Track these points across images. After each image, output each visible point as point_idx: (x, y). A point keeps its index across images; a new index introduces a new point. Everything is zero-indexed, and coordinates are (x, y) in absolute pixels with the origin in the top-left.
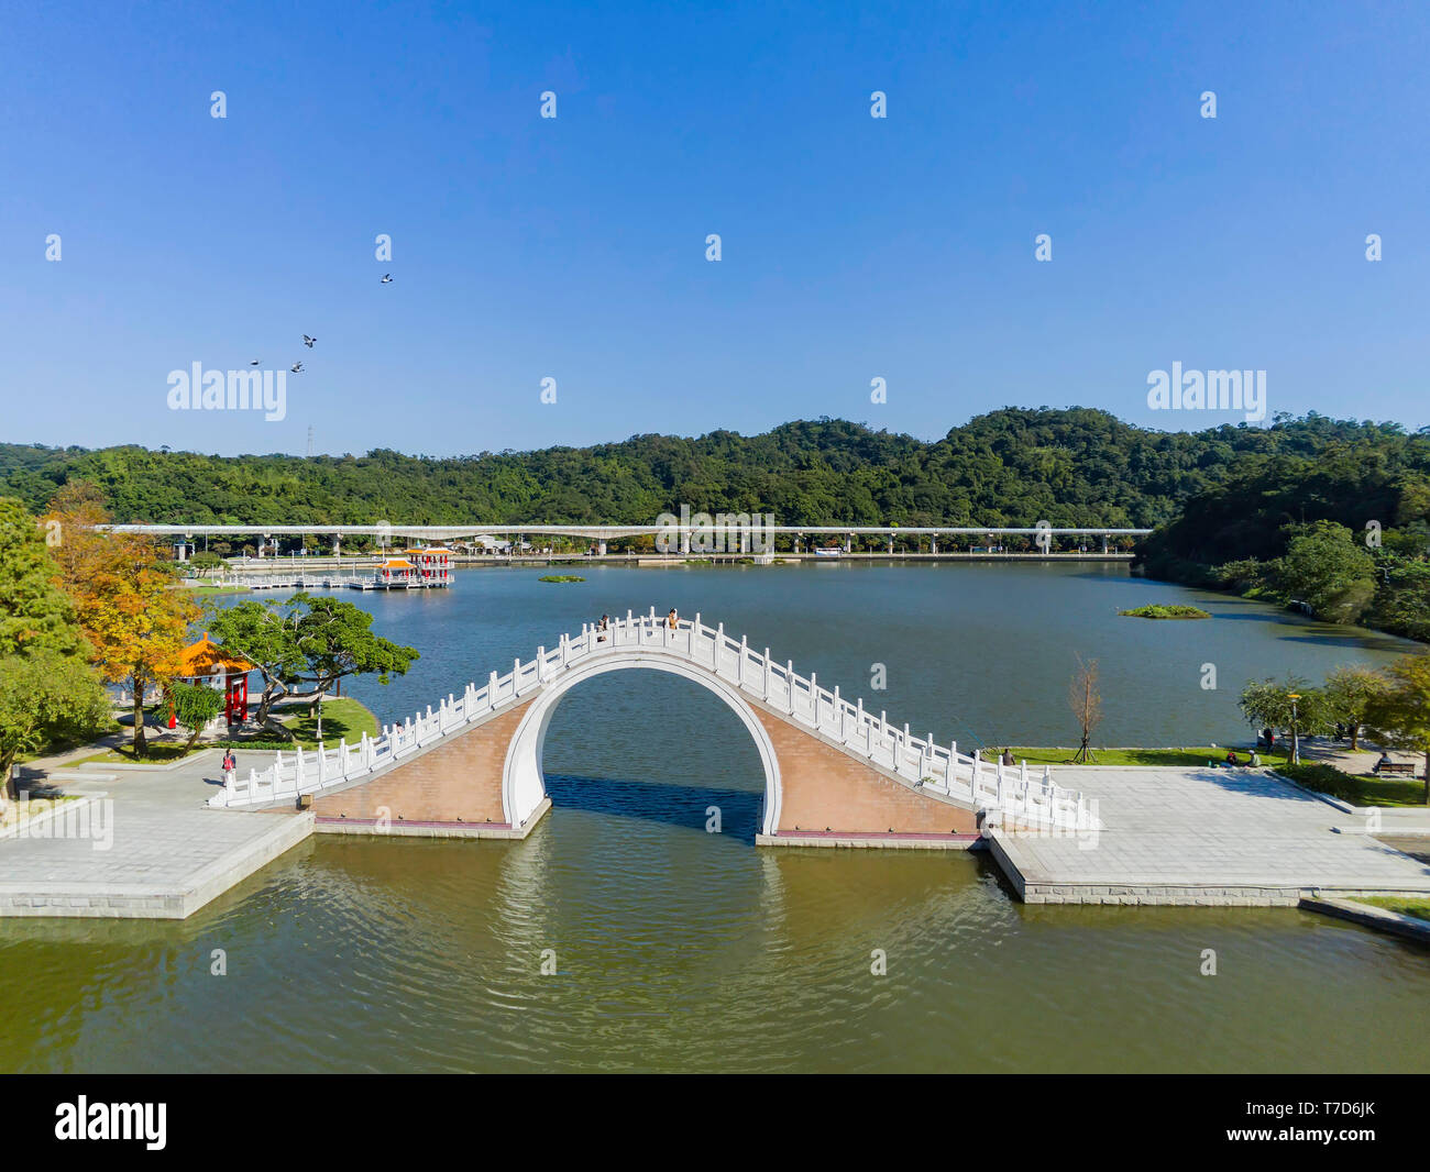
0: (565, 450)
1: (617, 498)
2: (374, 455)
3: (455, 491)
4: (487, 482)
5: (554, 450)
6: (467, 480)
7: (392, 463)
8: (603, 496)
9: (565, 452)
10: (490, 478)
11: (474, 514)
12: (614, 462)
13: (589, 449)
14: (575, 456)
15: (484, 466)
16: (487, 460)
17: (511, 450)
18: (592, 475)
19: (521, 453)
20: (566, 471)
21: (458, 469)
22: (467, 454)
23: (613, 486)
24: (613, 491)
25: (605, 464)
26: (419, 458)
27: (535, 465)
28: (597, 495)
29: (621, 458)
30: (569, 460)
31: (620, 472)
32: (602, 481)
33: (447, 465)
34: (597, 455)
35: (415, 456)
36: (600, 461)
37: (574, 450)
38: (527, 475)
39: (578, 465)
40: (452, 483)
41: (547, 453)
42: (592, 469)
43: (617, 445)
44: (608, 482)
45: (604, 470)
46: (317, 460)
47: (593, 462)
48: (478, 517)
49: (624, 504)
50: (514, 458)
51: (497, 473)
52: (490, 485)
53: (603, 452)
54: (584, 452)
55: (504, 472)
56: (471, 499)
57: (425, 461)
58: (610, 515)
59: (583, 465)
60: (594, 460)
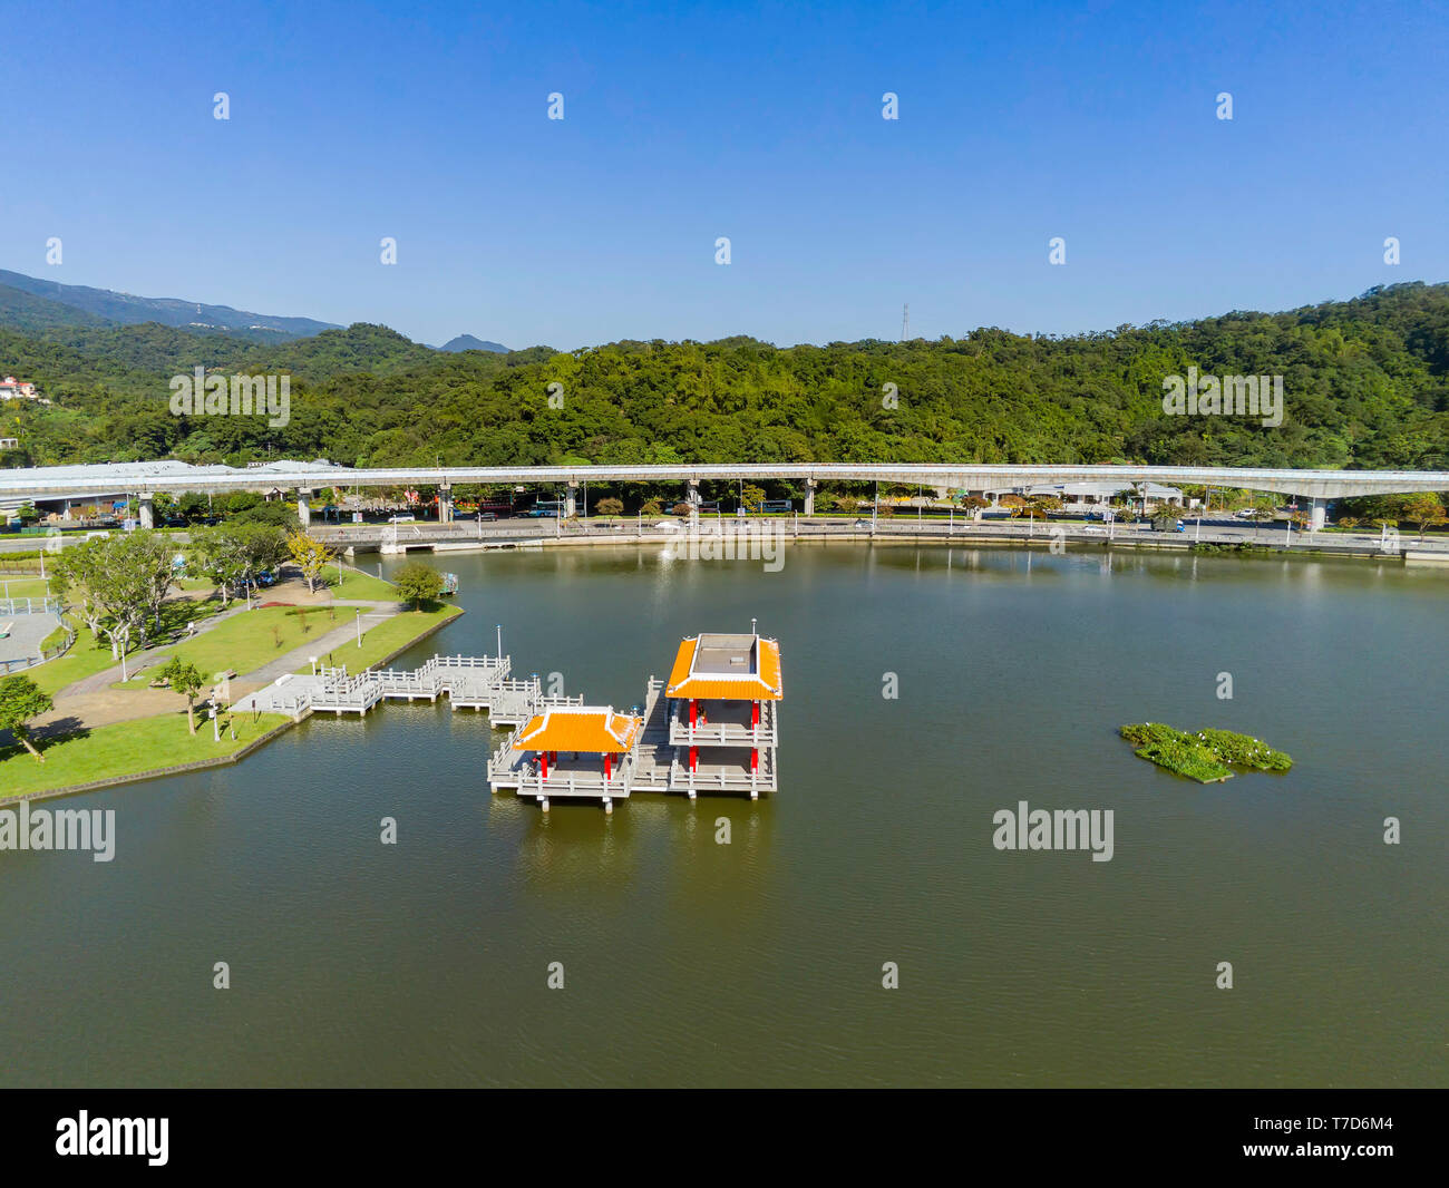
0: (1250, 317)
1: (1338, 393)
2: (975, 336)
3: (1071, 383)
4: (1122, 369)
5: (1231, 317)
6: (1093, 366)
7: (997, 346)
8: (1312, 390)
9: (1249, 320)
10: (1127, 363)
11: (1091, 419)
12: (1336, 334)
13: (1289, 313)
14: (1266, 323)
15: (1120, 345)
16: (1126, 337)
17: (1163, 321)
18: (1294, 355)
19: (1178, 325)
20: (1248, 349)
21: (1082, 351)
22: (1100, 330)
23: (1332, 372)
24: (1333, 380)
25: (1318, 336)
26: (1034, 338)
27: (1198, 342)
28: (1300, 389)
29: (1347, 324)
30: (1256, 332)
31: (1345, 348)
32: (1311, 364)
33: (1069, 346)
34: (1302, 322)
35: (1030, 335)
36: (1309, 331)
37: (1264, 316)
38: (1184, 358)
39: (1270, 340)
40: (1069, 372)
41: (1219, 323)
42: (1295, 345)
43: (1341, 305)
44: (1324, 365)
45: (1314, 346)
46: (911, 345)
47: (1296, 333)
48: (1098, 424)
49: (1352, 402)
50: (1166, 332)
51: (1138, 356)
52: (1126, 373)
53: (1316, 318)
54: (1282, 320)
55: (1150, 354)
56: (1093, 396)
57: (1042, 342)
58: (1324, 423)
59: (1278, 338)
60: (1298, 329)
